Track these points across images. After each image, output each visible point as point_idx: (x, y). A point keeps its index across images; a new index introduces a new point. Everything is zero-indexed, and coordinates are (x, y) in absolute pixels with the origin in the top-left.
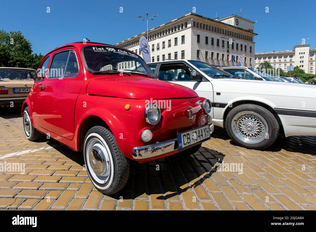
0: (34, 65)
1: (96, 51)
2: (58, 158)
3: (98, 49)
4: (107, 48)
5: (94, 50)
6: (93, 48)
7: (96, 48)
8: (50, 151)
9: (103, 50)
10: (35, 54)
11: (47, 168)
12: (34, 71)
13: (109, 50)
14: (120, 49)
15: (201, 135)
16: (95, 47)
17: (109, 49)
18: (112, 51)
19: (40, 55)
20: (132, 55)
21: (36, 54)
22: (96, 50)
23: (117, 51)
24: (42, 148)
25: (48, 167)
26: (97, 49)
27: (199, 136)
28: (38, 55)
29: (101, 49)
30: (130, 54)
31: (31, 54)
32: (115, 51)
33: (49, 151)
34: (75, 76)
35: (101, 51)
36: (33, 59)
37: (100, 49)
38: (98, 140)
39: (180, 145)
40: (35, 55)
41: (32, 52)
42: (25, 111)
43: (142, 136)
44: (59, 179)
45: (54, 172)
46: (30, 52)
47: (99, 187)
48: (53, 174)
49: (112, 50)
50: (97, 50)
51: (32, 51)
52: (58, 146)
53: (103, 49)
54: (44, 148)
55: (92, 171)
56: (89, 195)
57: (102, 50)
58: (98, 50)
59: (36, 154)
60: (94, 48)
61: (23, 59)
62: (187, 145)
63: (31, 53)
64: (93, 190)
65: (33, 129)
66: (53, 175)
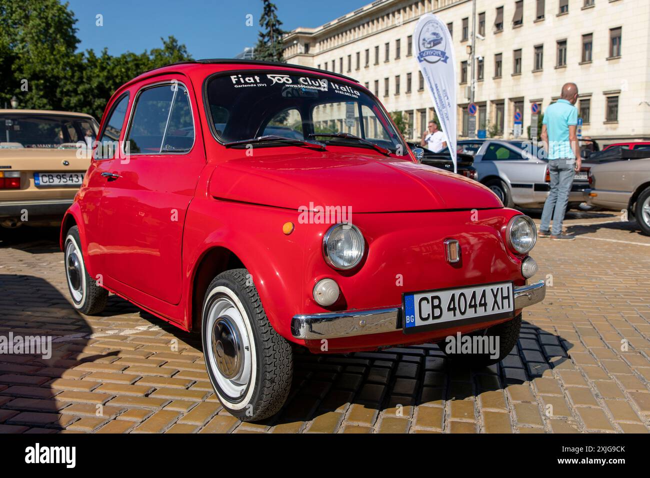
0: (85, 90)
1: (240, 86)
2: (148, 354)
3: (244, 80)
4: (269, 76)
5: (234, 82)
6: (232, 77)
7: (238, 78)
8: (131, 338)
9: (258, 81)
10: (87, 50)
11: (123, 370)
12: (88, 120)
13: (275, 80)
14: (305, 75)
15: (481, 305)
16: (237, 76)
17: (274, 77)
18: (281, 82)
19: (105, 53)
20: (340, 90)
21: (91, 52)
22: (238, 82)
23: (297, 83)
24: (111, 332)
25: (125, 369)
26: (242, 80)
27: (471, 306)
28: (99, 55)
29: (252, 81)
30: (336, 89)
31: (77, 52)
32: (291, 81)
33: (129, 339)
34: (187, 151)
35: (252, 85)
36: (82, 68)
37: (251, 79)
38: (229, 301)
39: (408, 319)
40: (87, 55)
41: (77, 45)
42: (70, 237)
43: (316, 293)
44: (150, 392)
45: (138, 379)
46: (72, 42)
47: (230, 405)
48: (136, 382)
49: (283, 80)
50: (241, 84)
51: (79, 41)
52: (150, 330)
53: (257, 78)
54: (116, 331)
55: (218, 375)
56: (209, 421)
57: (256, 82)
58: (246, 83)
59: (98, 343)
60: (234, 79)
61: (53, 69)
62: (431, 321)
63: (76, 48)
64: (219, 413)
65: (89, 283)
66: (135, 384)
